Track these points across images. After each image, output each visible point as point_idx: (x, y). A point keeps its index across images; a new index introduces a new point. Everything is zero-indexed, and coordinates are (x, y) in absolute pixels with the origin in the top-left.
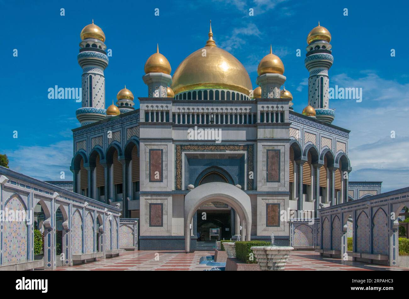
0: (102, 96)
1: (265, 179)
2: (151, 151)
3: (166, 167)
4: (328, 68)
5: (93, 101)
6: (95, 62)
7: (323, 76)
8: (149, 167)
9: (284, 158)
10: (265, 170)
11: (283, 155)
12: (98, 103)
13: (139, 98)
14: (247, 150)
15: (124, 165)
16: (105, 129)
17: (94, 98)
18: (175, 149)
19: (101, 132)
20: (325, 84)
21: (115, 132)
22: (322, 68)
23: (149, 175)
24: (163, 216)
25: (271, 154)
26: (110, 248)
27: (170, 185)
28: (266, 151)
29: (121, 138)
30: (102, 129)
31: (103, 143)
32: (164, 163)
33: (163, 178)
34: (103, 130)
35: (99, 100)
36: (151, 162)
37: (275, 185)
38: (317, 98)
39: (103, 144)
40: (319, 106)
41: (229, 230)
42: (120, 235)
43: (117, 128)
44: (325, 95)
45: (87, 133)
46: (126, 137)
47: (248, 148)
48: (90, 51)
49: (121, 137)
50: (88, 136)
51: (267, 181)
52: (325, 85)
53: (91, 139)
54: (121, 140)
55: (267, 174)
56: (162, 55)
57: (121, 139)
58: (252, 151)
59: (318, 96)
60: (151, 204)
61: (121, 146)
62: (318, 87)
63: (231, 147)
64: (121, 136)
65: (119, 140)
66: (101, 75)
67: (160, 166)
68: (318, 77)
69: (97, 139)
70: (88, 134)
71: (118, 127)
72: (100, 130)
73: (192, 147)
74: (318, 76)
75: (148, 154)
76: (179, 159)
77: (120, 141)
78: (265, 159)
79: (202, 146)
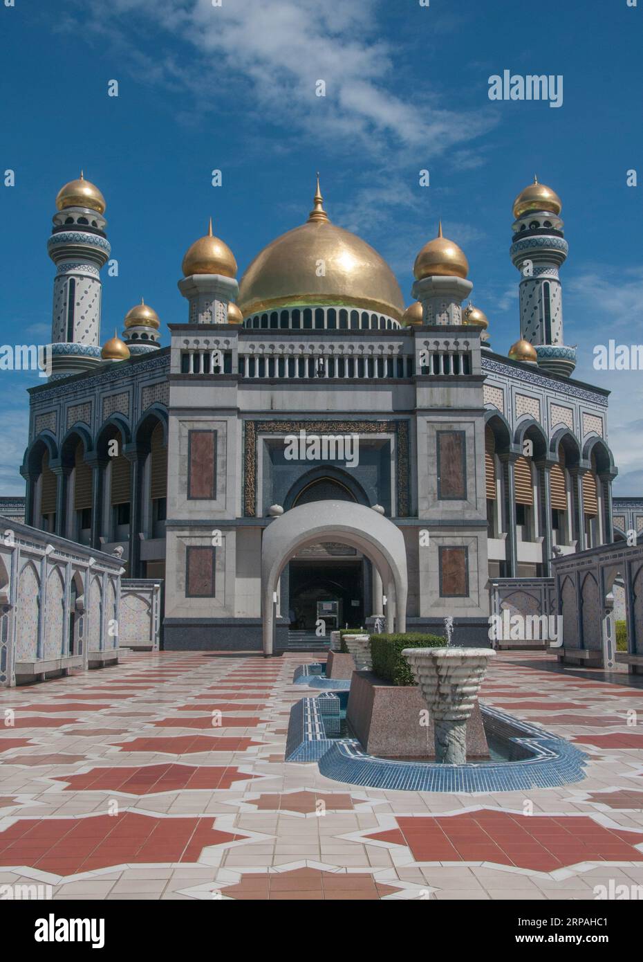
0: (93, 320)
1: (434, 494)
2: (193, 434)
3: (223, 467)
4: (559, 266)
5: (74, 330)
6: (82, 253)
7: (547, 281)
8: (187, 469)
9: (473, 448)
10: (434, 475)
11: (472, 441)
12: (85, 334)
13: (170, 325)
14: (394, 432)
15: (135, 463)
16: (97, 388)
17: (78, 325)
18: (243, 430)
19: (88, 394)
20: (554, 295)
21: (118, 394)
22: (545, 265)
23: (186, 486)
24: (217, 573)
25: (445, 440)
26: (98, 646)
27: (230, 504)
28: (435, 433)
29: (131, 407)
30: (90, 388)
31: (93, 416)
32: (219, 460)
33: (217, 492)
34: (92, 390)
35: (89, 329)
36: (192, 458)
37: (457, 505)
38: (539, 323)
39: (93, 419)
40: (543, 340)
41: (360, 604)
42: (121, 615)
43: (122, 385)
44: (555, 318)
45: (58, 397)
46: (140, 404)
47: (397, 426)
48: (73, 232)
49: (131, 404)
50: (62, 402)
51: (440, 498)
52: (553, 298)
53: (66, 409)
54: (131, 411)
55: (439, 482)
56: (219, 240)
57: (131, 409)
58: (405, 434)
59: (541, 320)
60: (189, 548)
61: (129, 423)
62: (539, 302)
63: (362, 425)
64: (131, 402)
65: (125, 411)
66: (94, 279)
67: (212, 465)
68: (538, 283)
69: (80, 409)
70: (61, 398)
71: (125, 384)
72: (87, 391)
73: (279, 426)
74: (538, 281)
75: (186, 441)
76: (251, 450)
77: (127, 414)
78: (434, 451)
79: (300, 424)
